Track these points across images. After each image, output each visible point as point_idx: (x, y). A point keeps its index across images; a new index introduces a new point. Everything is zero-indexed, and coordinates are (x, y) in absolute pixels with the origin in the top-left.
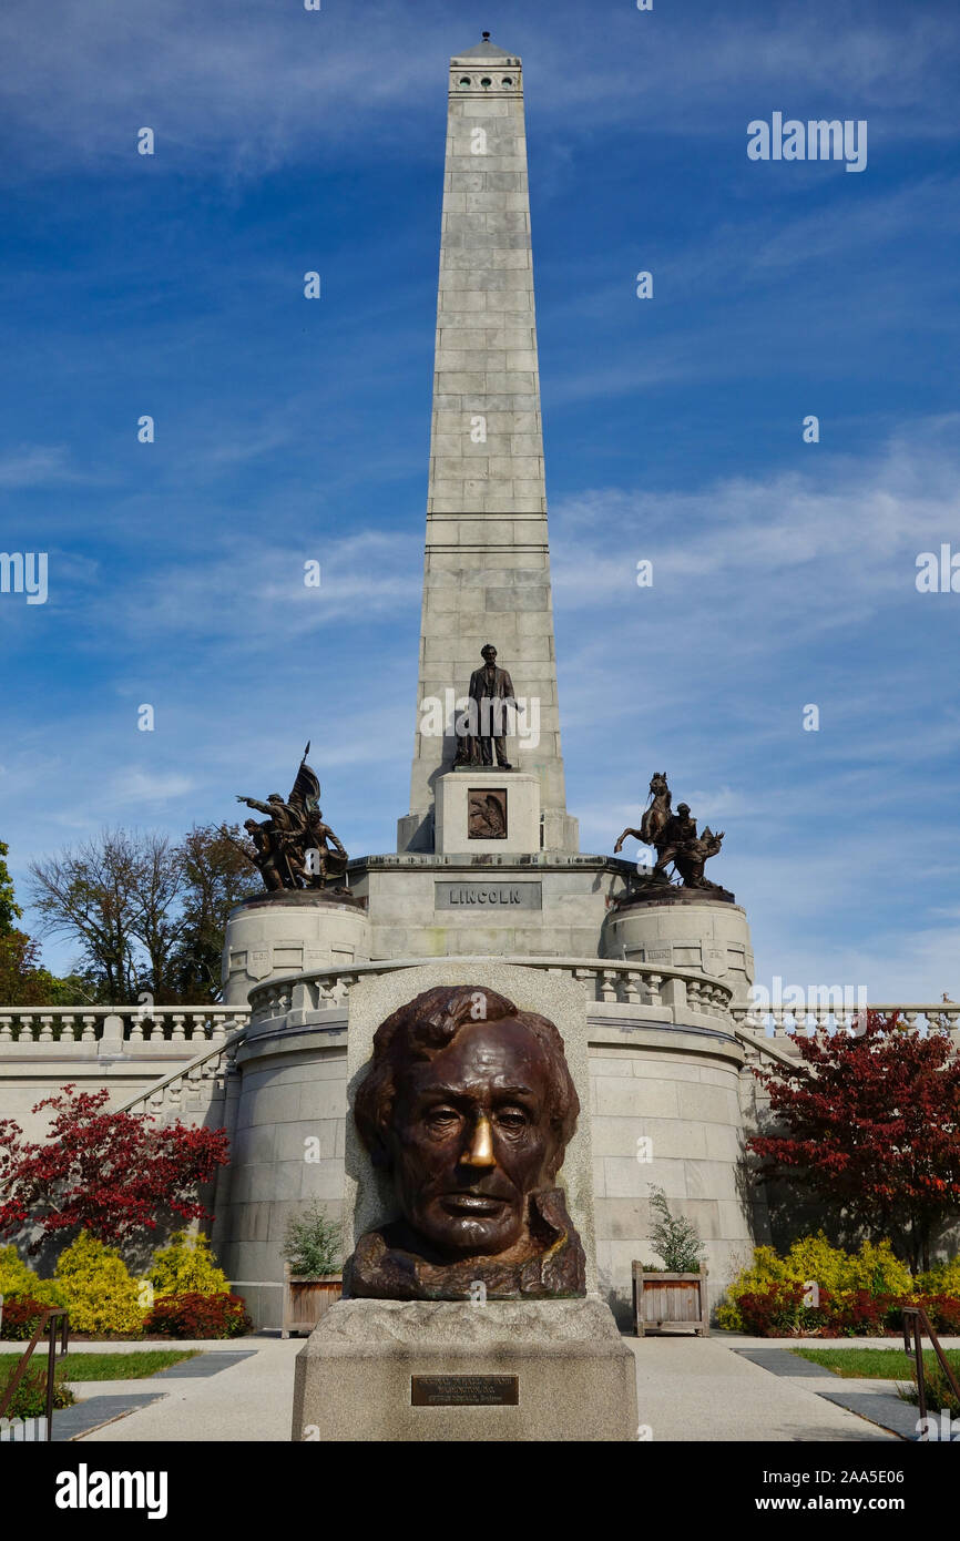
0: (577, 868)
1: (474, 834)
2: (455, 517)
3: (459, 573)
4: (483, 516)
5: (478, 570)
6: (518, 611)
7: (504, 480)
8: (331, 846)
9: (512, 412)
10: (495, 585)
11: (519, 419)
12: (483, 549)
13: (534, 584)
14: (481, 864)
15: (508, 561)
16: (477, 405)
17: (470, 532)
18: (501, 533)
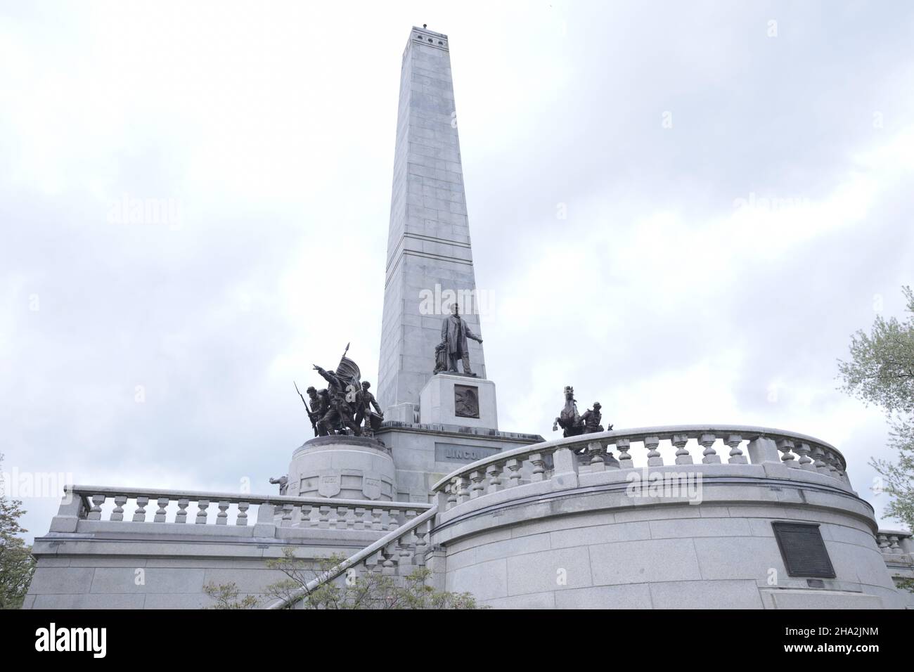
0: (524, 441)
1: (459, 414)
2: (421, 237)
3: (424, 268)
4: (436, 240)
5: (434, 268)
7: (447, 224)
8: (373, 410)
9: (450, 191)
10: (444, 278)
11: (454, 195)
12: (437, 257)
13: (466, 281)
14: (465, 433)
15: (449, 265)
16: (431, 183)
17: (429, 247)
18: (446, 250)
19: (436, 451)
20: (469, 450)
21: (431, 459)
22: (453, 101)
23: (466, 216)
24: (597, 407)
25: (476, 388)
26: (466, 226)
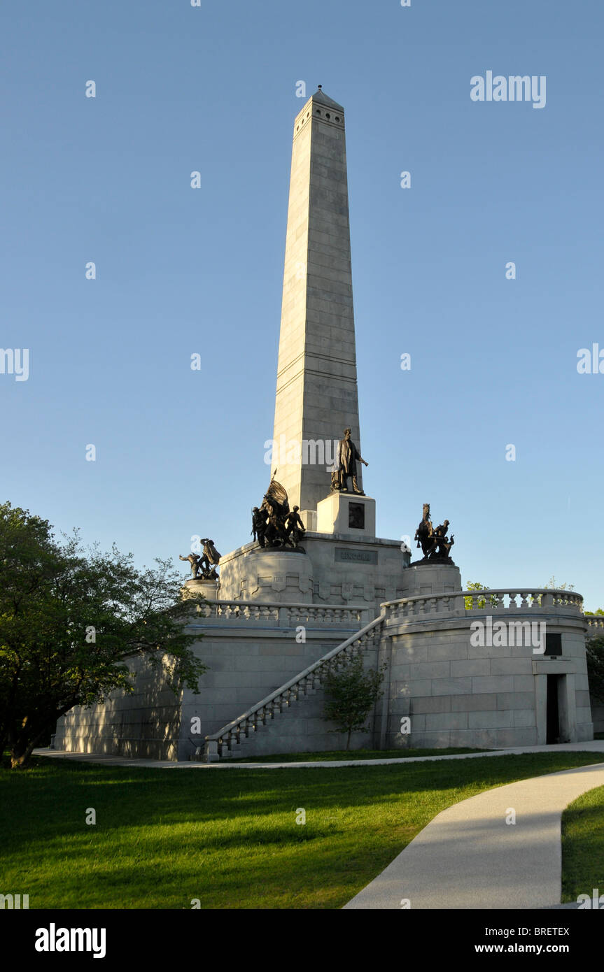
1: (351, 526)
2: (317, 356)
3: (319, 387)
4: (329, 358)
5: (328, 387)
6: (345, 412)
7: (338, 341)
9: (342, 304)
10: (334, 396)
11: (344, 309)
12: (330, 376)
13: (351, 399)
14: (355, 540)
15: (339, 383)
16: (326, 296)
18: (337, 369)
19: (336, 554)
20: (357, 553)
21: (333, 560)
22: (347, 196)
23: (354, 332)
24: (447, 523)
25: (363, 505)
26: (353, 343)
